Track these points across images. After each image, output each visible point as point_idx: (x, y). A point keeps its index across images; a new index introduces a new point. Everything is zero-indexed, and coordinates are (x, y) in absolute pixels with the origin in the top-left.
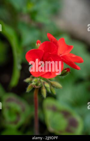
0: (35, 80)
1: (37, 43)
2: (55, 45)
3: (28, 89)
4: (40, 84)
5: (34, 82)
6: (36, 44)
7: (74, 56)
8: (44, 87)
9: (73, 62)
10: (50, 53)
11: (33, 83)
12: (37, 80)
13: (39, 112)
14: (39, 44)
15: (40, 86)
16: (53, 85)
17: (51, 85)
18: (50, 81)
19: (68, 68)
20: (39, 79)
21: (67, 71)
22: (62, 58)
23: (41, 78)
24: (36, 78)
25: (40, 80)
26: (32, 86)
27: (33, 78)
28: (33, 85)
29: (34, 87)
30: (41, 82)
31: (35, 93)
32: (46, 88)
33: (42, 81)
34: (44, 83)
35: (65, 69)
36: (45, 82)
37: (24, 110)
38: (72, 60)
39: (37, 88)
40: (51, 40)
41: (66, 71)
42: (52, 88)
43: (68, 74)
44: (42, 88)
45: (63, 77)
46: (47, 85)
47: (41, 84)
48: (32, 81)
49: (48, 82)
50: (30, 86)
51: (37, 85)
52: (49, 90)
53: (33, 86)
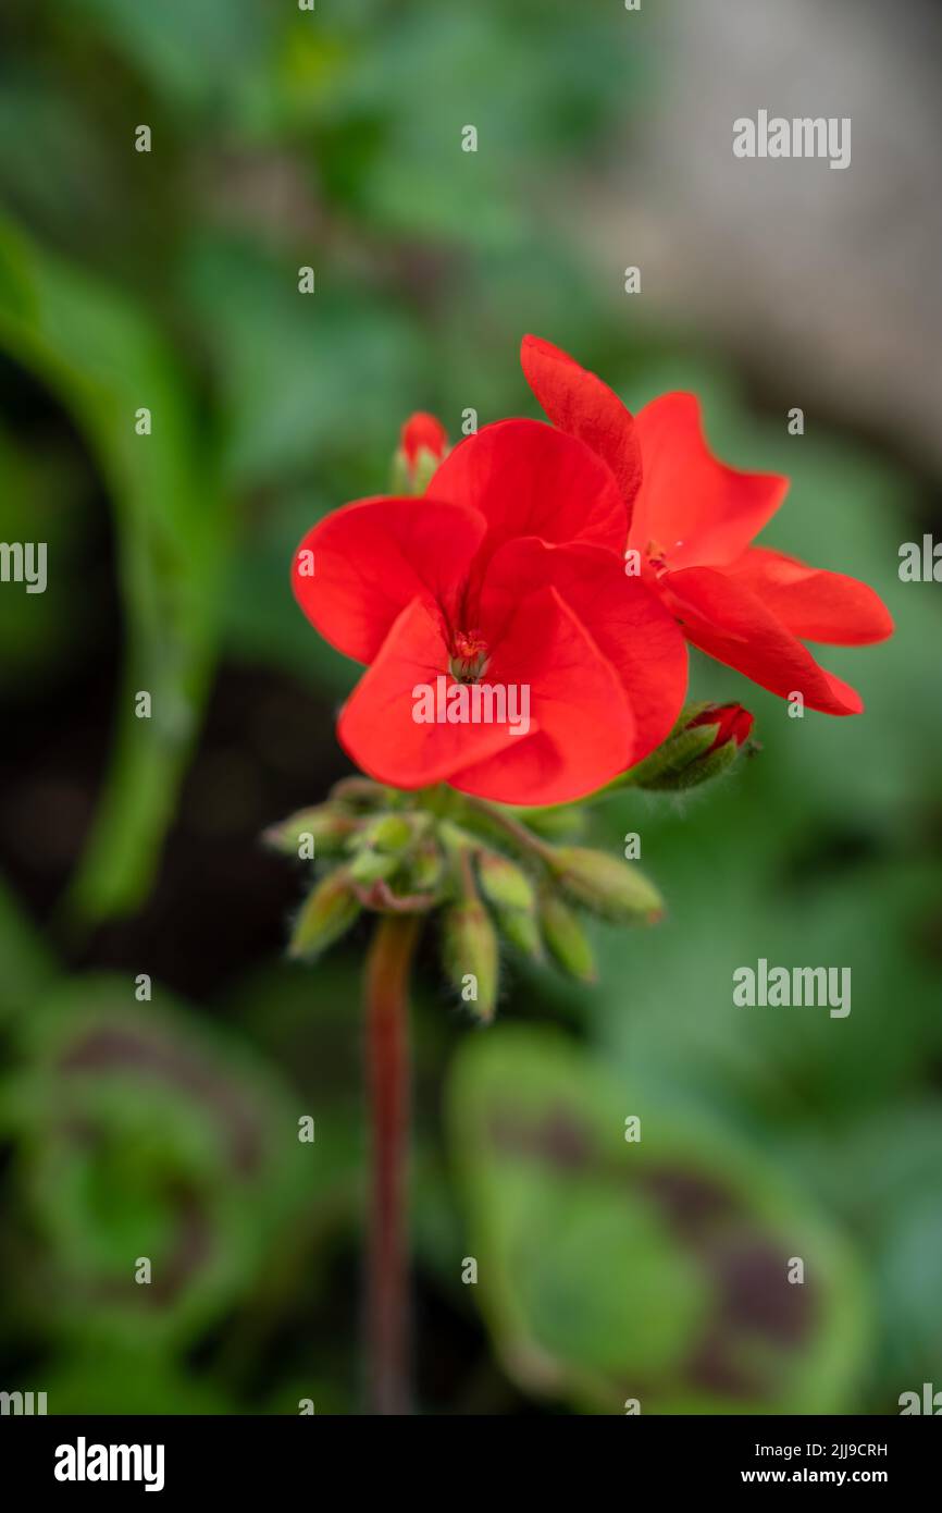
0: (378, 828)
1: (411, 447)
2: (599, 461)
3: (311, 930)
4: (430, 875)
5: (378, 849)
6: (401, 459)
7: (790, 575)
8: (472, 905)
9: (792, 638)
10: (549, 546)
11: (366, 866)
12: (409, 829)
13: (411, 1169)
14: (427, 461)
15: (435, 899)
16: (570, 884)
17: (554, 884)
18: (533, 840)
19: (730, 707)
20: (421, 820)
21: (721, 740)
22: (668, 597)
23: (440, 815)
24: (397, 808)
25: (431, 833)
26: (349, 892)
27: (365, 806)
28: (362, 881)
29: (377, 897)
30: (441, 850)
31: (384, 964)
32: (495, 913)
33: (456, 838)
34: (475, 861)
35: (705, 718)
36: (489, 853)
37: (247, 1157)
38: (778, 618)
39: (403, 919)
40: (566, 406)
41: (710, 731)
42: (559, 912)
43: (726, 771)
44: (460, 919)
45: (679, 800)
46: (510, 885)
47: (448, 878)
48: (355, 841)
49: (513, 851)
50: (325, 889)
51: (401, 879)
52: (528, 935)
53: (365, 897)
